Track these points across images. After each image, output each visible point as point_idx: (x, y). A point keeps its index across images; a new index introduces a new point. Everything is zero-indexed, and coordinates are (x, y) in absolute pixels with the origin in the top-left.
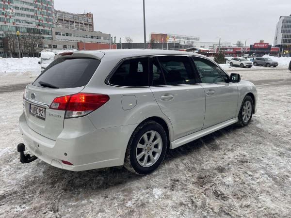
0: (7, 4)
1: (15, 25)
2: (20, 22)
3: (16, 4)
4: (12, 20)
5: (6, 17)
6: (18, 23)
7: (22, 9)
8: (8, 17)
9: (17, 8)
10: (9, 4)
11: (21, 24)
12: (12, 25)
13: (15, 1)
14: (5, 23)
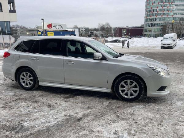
0: (170, 4)
1: (173, 17)
2: (177, 14)
3: (176, 3)
4: (172, 14)
5: (168, 12)
6: (175, 15)
7: (180, 5)
8: (170, 12)
9: (176, 5)
10: (172, 4)
11: (178, 15)
12: (171, 16)
13: (176, 1)
14: (167, 16)
